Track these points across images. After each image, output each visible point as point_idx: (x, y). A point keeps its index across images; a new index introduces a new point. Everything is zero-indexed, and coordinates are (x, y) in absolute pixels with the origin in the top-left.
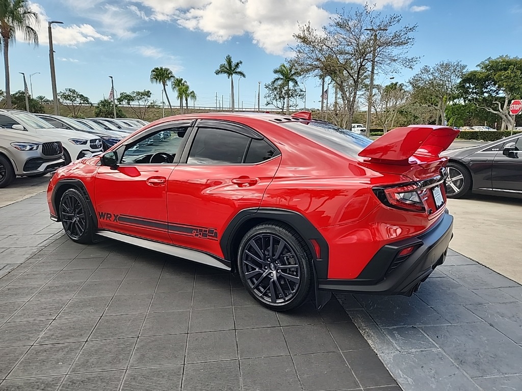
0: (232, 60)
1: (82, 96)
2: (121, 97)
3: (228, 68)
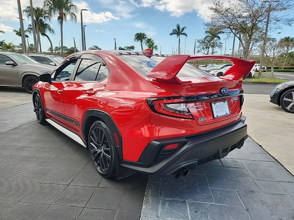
0: (180, 26)
3: (177, 31)
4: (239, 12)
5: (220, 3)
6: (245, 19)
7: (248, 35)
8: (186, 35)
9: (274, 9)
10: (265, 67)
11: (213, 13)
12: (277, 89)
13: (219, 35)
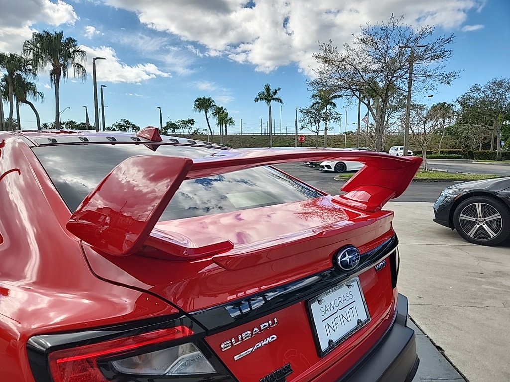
0: (271, 88)
1: (134, 125)
2: (167, 126)
3: (267, 95)
4: (363, 62)
5: (332, 48)
6: (374, 74)
7: (380, 100)
8: (281, 102)
9: (421, 57)
10: (412, 152)
11: (322, 64)
12: (446, 198)
13: (334, 101)
